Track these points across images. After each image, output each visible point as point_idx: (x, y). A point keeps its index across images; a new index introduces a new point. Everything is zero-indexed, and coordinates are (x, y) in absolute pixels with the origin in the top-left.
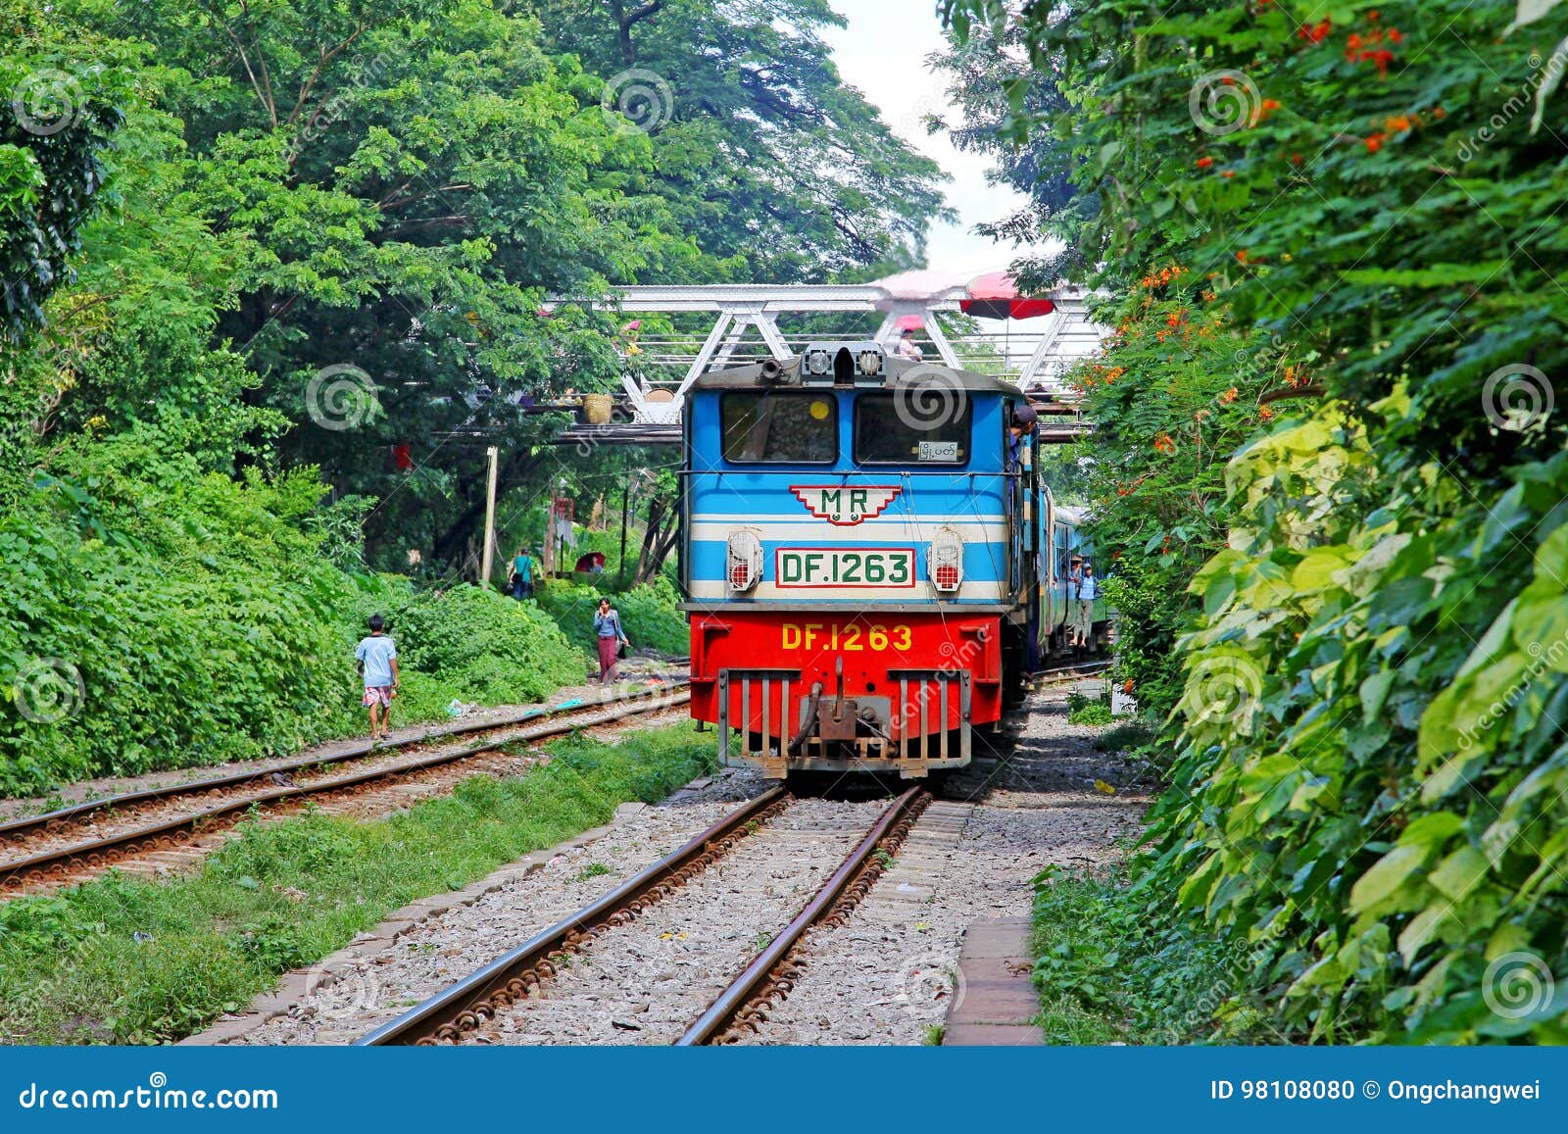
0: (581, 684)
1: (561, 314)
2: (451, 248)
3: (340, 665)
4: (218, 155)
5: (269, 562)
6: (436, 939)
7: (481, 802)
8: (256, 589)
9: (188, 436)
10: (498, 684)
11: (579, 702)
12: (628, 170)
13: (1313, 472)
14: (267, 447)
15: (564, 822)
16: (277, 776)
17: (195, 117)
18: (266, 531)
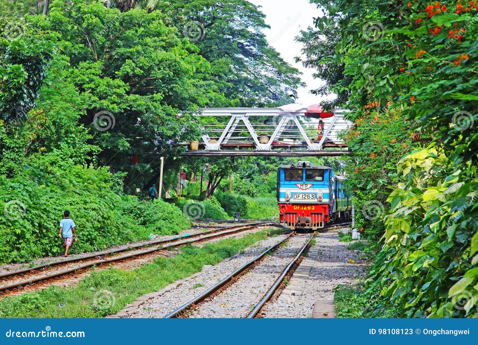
0: (189, 229)
1: (183, 117)
2: (150, 96)
3: (117, 223)
4: (80, 68)
5: (95, 192)
6: (151, 306)
7: (162, 265)
8: (92, 200)
9: (70, 154)
10: (164, 229)
11: (189, 234)
12: (203, 73)
13: (424, 165)
14: (94, 157)
15: (188, 271)
16: (99, 257)
17: (73, 56)
18: (94, 182)
